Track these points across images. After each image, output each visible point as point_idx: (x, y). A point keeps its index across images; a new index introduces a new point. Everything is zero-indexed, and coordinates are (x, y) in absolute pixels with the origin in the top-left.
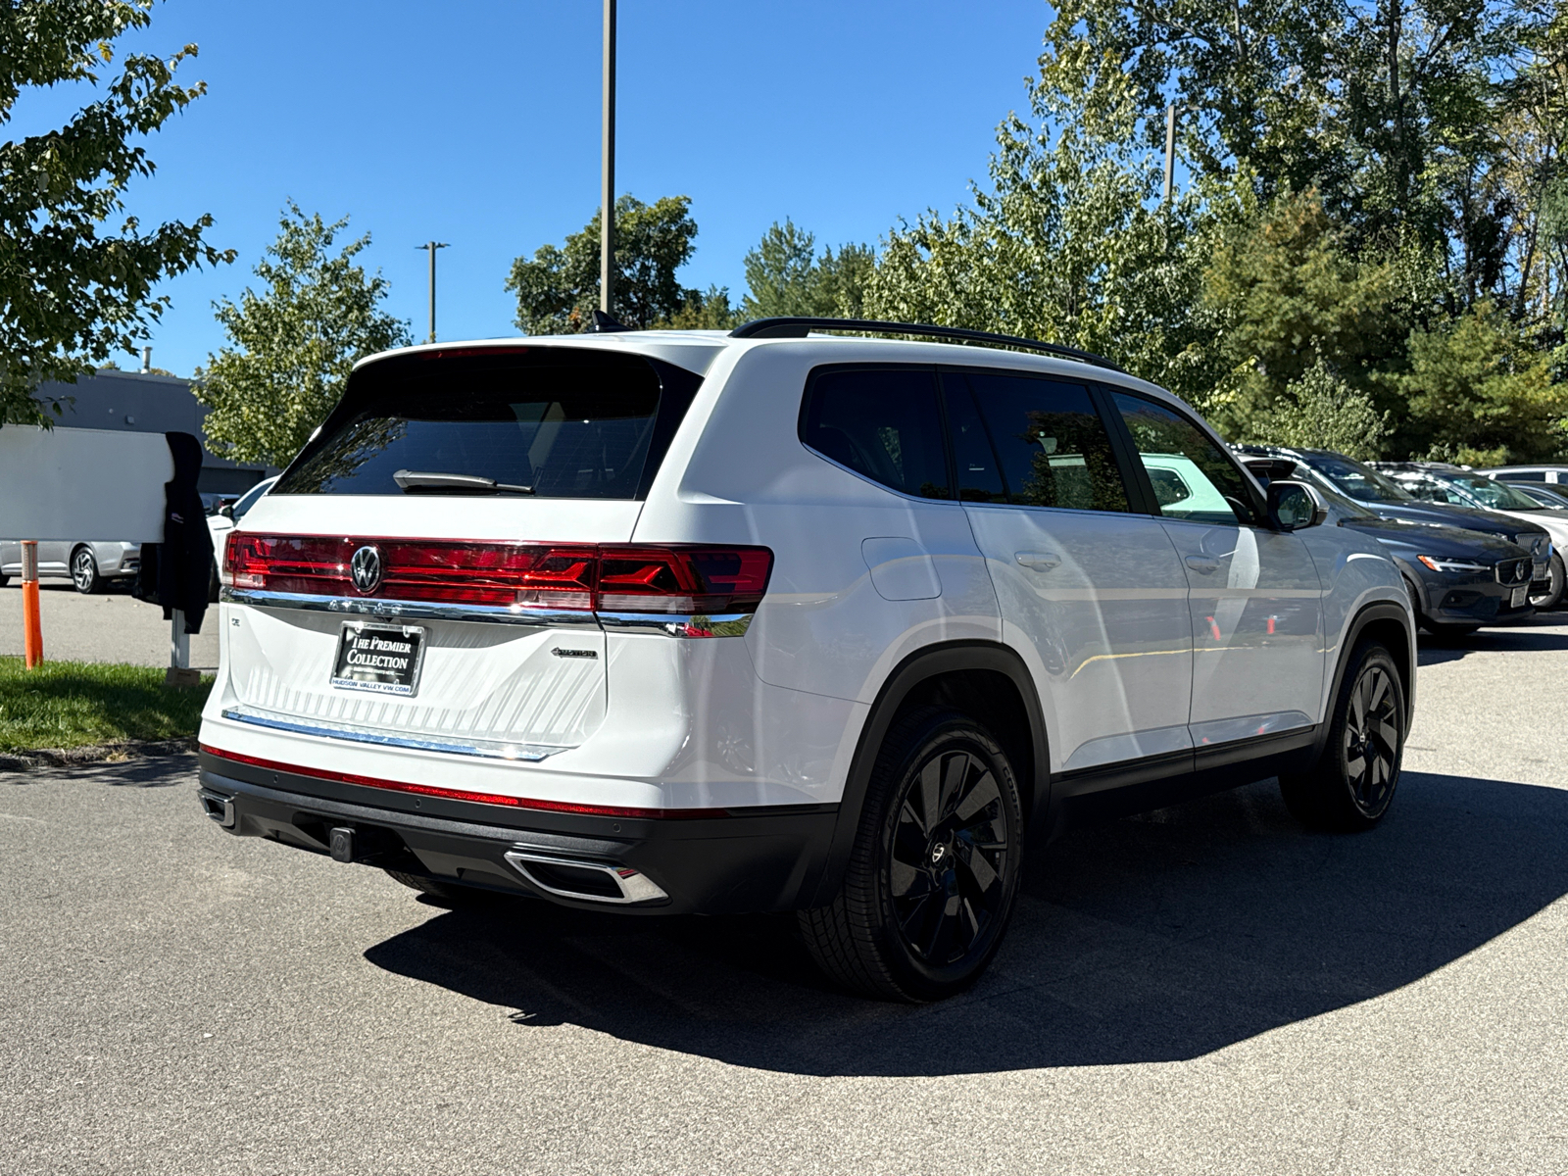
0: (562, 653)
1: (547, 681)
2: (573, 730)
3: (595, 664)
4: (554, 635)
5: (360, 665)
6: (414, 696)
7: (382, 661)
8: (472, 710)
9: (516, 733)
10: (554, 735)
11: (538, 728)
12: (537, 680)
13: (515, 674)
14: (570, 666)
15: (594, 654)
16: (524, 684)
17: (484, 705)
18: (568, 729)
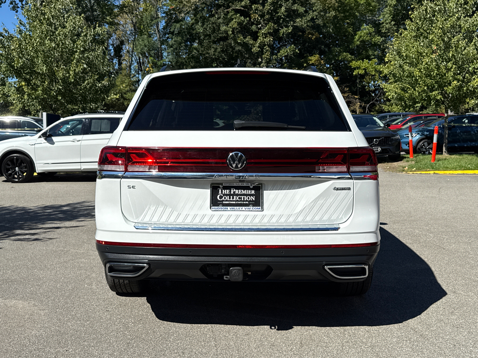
0: (337, 189)
1: (330, 200)
2: (340, 217)
3: (349, 192)
4: (334, 182)
5: (227, 201)
6: (263, 211)
7: (239, 198)
8: (295, 214)
9: (324, 220)
10: (332, 220)
11: (325, 218)
12: (326, 200)
13: (316, 199)
14: (340, 194)
15: (349, 189)
16: (320, 202)
17: (301, 211)
18: (338, 217)
